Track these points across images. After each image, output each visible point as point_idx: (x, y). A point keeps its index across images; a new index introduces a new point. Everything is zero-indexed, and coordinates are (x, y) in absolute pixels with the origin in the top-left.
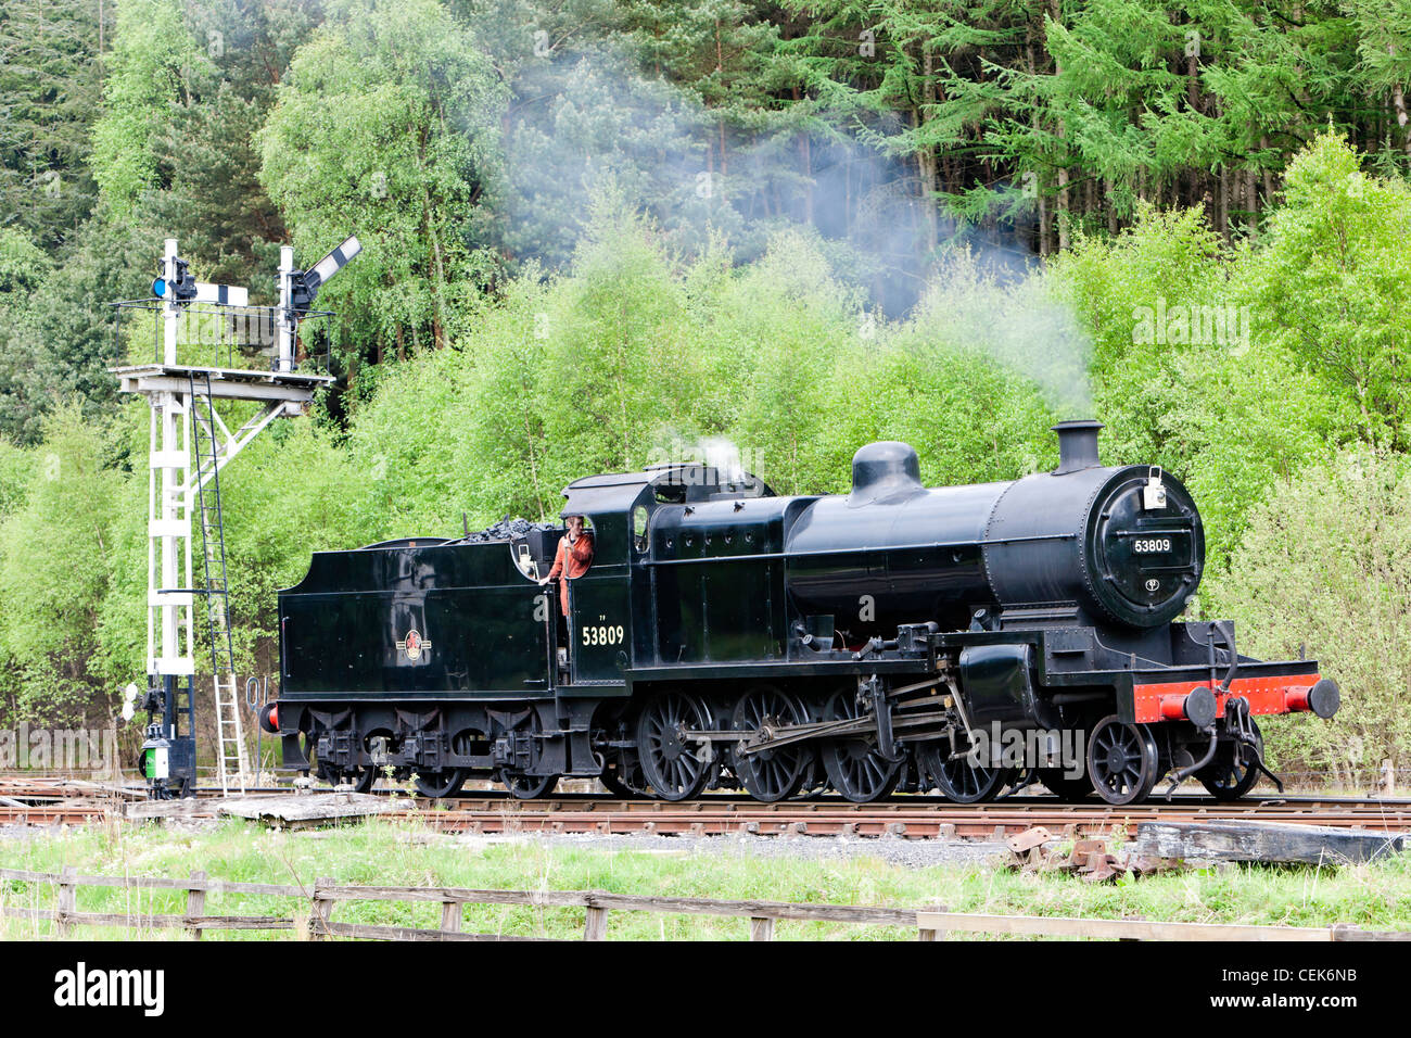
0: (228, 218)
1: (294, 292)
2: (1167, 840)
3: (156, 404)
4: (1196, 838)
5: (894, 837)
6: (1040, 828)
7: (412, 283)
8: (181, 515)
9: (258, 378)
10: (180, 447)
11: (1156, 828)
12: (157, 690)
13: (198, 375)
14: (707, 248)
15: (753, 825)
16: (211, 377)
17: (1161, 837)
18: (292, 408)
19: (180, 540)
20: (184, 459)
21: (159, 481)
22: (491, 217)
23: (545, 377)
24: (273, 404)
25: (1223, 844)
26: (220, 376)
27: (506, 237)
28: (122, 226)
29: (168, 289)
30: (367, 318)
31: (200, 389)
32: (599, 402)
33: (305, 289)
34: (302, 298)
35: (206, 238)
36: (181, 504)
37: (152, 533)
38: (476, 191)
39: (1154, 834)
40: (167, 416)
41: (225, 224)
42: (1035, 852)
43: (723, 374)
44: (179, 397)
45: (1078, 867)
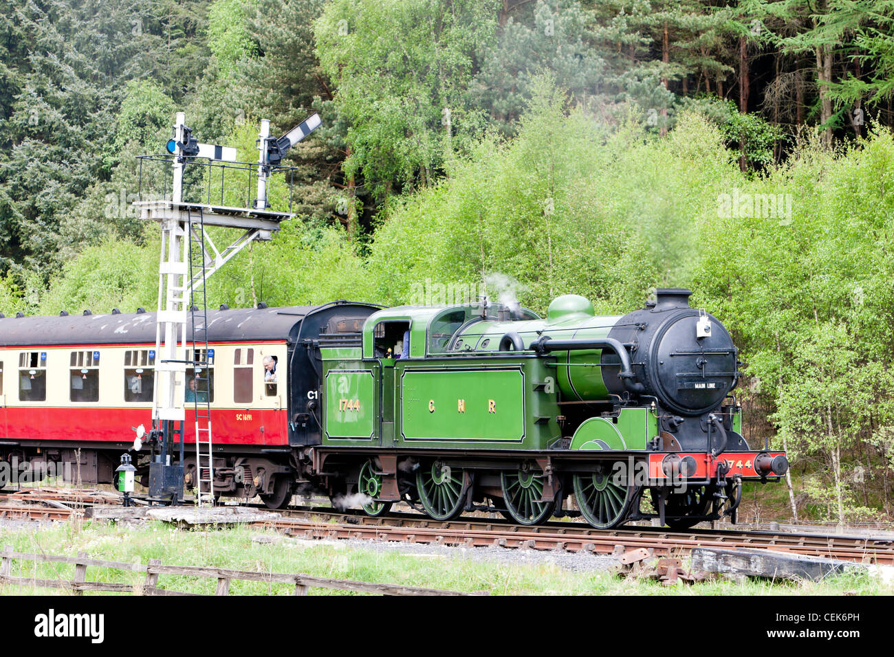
0: (297, 81)
1: (270, 152)
2: (709, 558)
3: (165, 229)
4: (725, 559)
5: (586, 553)
6: (643, 549)
7: (425, 135)
8: (179, 306)
9: (239, 212)
10: (181, 260)
11: (703, 552)
12: (157, 430)
13: (194, 210)
14: (625, 121)
15: (502, 540)
16: (205, 211)
17: (705, 558)
18: (264, 234)
19: (178, 326)
20: (183, 268)
21: (165, 283)
22: (486, 88)
23: (494, 211)
24: (252, 231)
25: (740, 564)
26: (211, 210)
27: (495, 103)
28: (225, 84)
29: (177, 148)
30: (392, 159)
31: (195, 218)
32: (529, 234)
33: (277, 151)
34: (275, 157)
35: (280, 96)
36: (180, 300)
37: (159, 320)
38: (476, 69)
39: (701, 556)
40: (173, 238)
41: (294, 86)
42: (637, 565)
43: (622, 216)
44: (182, 224)
45: (660, 576)
